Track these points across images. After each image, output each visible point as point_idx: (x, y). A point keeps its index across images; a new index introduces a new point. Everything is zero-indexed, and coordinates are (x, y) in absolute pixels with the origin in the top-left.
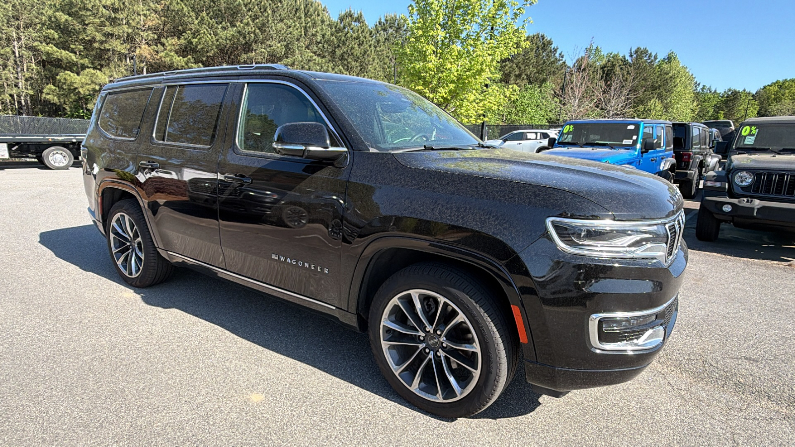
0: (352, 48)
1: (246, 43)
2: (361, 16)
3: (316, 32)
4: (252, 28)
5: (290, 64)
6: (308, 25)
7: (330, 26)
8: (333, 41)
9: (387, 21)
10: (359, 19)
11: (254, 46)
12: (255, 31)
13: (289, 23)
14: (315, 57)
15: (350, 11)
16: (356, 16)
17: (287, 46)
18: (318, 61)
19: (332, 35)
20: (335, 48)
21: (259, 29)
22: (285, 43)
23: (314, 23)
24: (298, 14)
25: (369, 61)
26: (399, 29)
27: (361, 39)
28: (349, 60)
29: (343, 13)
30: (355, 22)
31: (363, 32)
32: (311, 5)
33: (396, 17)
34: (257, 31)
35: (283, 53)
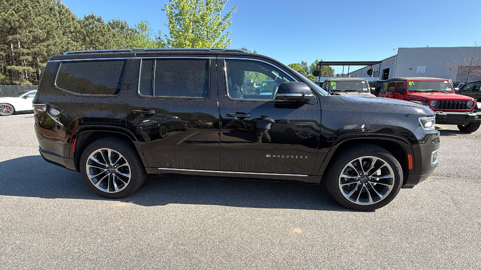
0: (98, 38)
1: (11, 27)
2: (101, 18)
3: (70, 25)
4: (16, 18)
5: (52, 44)
6: (63, 20)
7: (79, 22)
8: (83, 32)
9: (114, 23)
10: (99, 20)
11: (19, 31)
12: (19, 20)
13: (47, 18)
14: (72, 41)
15: (93, 15)
16: (97, 18)
17: (48, 33)
18: (75, 44)
19: (82, 28)
20: (85, 36)
21: (23, 18)
22: (46, 30)
23: (67, 19)
24: (53, 12)
25: (110, 46)
26: (122, 28)
27: (103, 32)
28: (97, 45)
29: (87, 15)
30: (97, 21)
31: (104, 28)
32: (62, 7)
33: (119, 21)
34: (21, 20)
35: (45, 37)
